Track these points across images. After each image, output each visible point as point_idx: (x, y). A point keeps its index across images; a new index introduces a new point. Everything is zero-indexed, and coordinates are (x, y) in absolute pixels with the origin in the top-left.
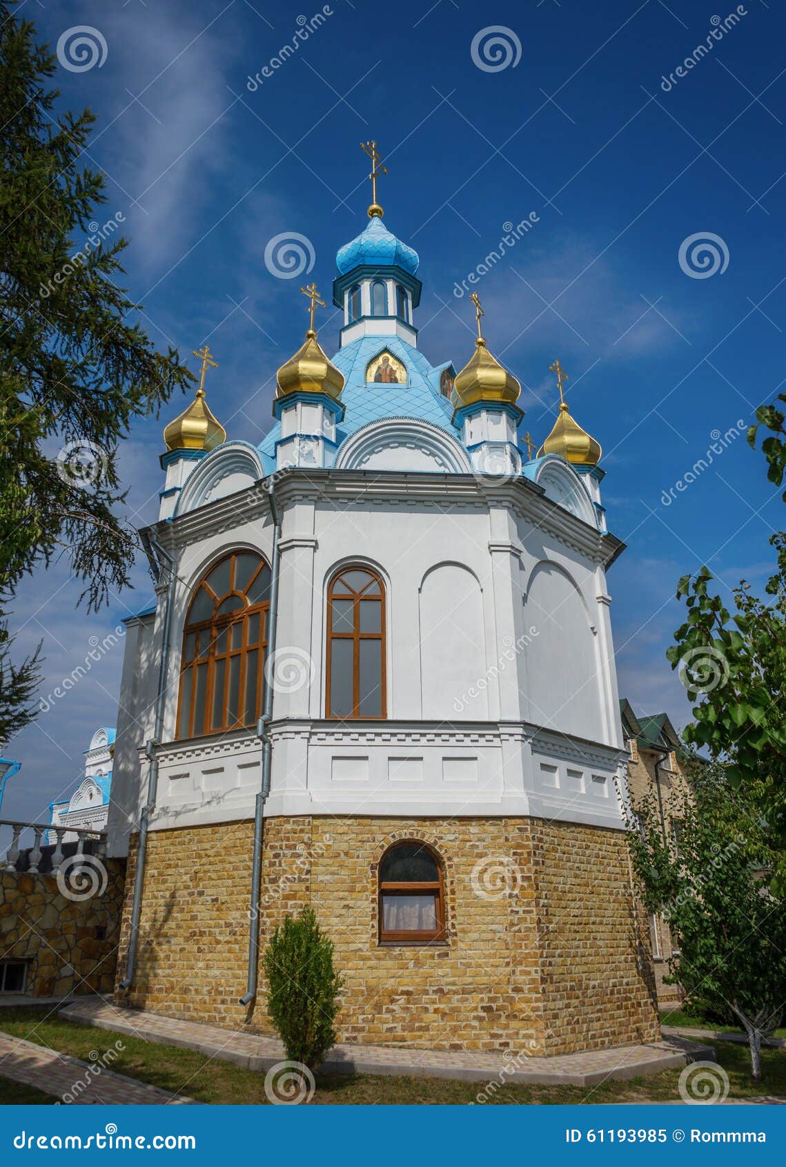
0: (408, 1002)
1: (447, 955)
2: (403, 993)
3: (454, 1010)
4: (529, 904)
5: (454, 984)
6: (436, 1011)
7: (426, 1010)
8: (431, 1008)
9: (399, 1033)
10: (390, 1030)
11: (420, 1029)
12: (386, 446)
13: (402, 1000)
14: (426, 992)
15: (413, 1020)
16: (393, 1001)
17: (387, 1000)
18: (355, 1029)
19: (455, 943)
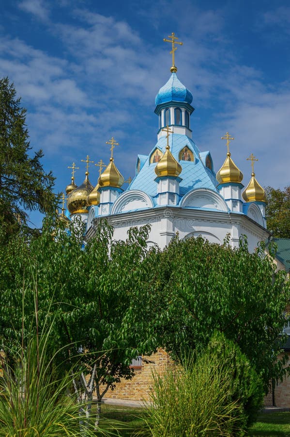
0: (129, 387)
1: (141, 373)
2: (128, 384)
3: (142, 389)
4: (165, 357)
5: (142, 381)
6: (137, 389)
7: (134, 389)
8: (135, 388)
9: (127, 395)
10: (124, 395)
11: (132, 394)
12: (129, 201)
13: (128, 386)
14: (134, 384)
15: (131, 392)
16: (125, 386)
17: (124, 386)
18: (115, 394)
19: (143, 369)
